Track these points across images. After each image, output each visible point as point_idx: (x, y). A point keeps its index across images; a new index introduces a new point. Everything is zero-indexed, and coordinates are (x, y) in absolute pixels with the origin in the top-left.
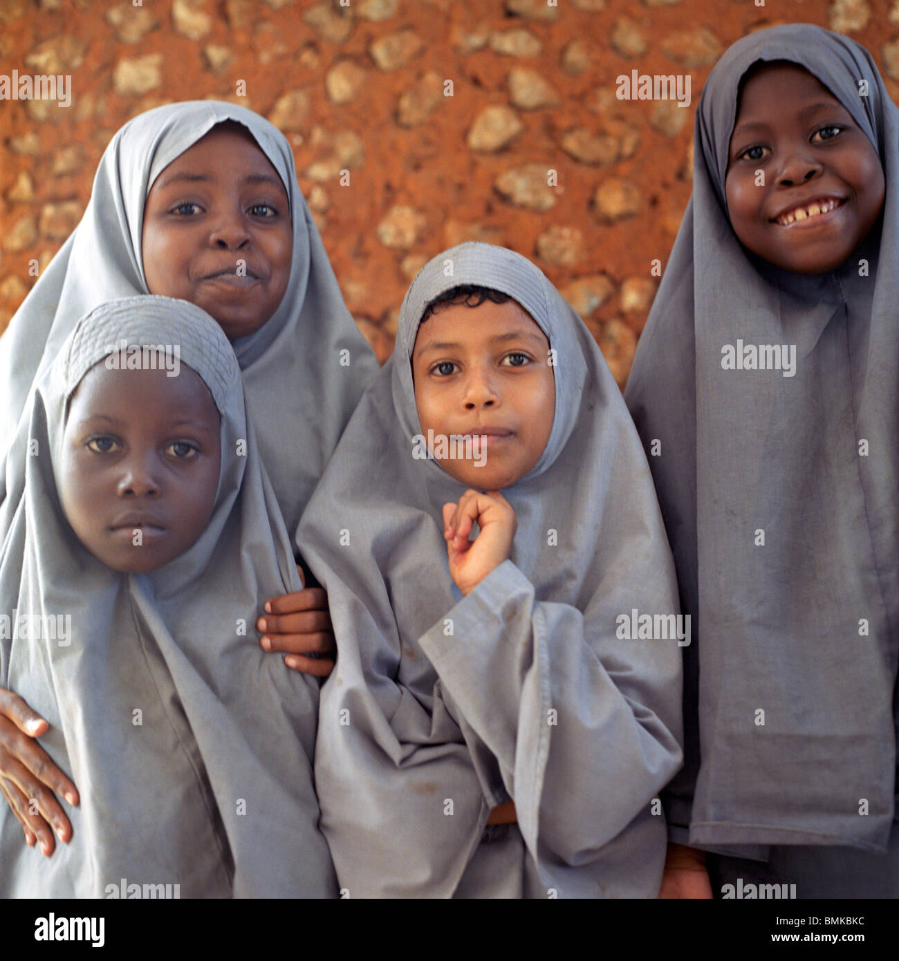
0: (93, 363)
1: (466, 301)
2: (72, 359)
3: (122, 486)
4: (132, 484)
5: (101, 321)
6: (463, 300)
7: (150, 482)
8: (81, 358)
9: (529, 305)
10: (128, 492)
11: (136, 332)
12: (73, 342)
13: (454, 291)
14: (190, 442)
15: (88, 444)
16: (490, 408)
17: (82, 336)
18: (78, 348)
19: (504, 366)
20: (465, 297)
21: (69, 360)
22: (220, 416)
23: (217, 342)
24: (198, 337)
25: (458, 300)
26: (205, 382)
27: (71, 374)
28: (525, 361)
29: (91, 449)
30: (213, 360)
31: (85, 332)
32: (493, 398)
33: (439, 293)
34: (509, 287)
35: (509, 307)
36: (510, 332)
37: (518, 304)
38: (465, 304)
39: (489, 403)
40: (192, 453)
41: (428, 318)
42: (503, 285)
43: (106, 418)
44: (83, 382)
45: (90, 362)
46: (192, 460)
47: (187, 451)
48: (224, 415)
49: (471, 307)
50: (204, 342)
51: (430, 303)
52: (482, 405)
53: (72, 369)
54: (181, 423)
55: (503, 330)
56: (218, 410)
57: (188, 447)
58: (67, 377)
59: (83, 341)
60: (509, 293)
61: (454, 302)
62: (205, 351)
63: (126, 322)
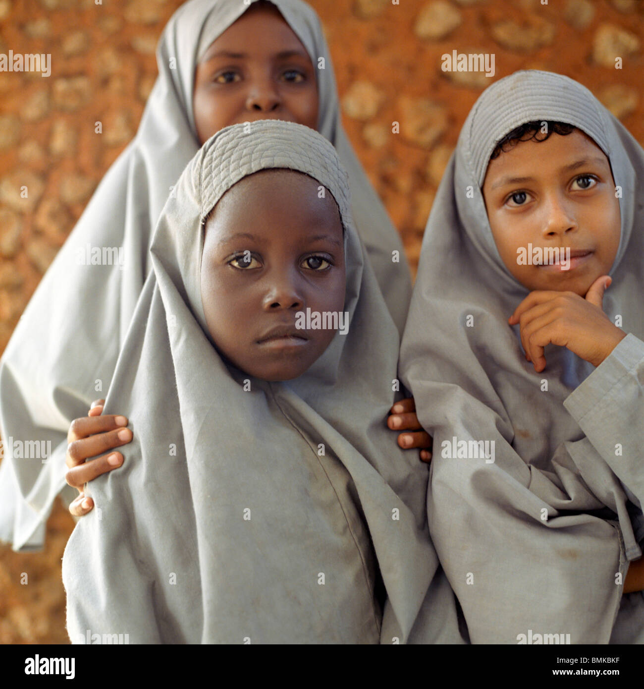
0: (230, 185)
1: (534, 136)
2: (204, 184)
3: (268, 301)
4: (278, 299)
5: (230, 146)
6: (531, 136)
7: (294, 294)
8: (215, 182)
9: (591, 130)
10: (274, 305)
11: (269, 153)
12: (201, 167)
13: (522, 129)
14: (322, 255)
15: (229, 263)
16: (570, 233)
17: (211, 160)
18: (210, 173)
19: (574, 191)
20: (533, 132)
21: (200, 184)
22: (344, 229)
23: (335, 160)
24: (321, 155)
25: (526, 137)
26: (334, 197)
27: (205, 196)
28: (592, 181)
29: (233, 266)
30: (336, 176)
31: (214, 155)
32: (573, 224)
33: (507, 131)
34: (572, 117)
35: (575, 137)
36: (578, 160)
37: (582, 132)
38: (533, 140)
39: (570, 229)
40: (324, 265)
41: (498, 155)
42: (566, 115)
43: (248, 236)
44: (221, 203)
45: (227, 184)
46: (325, 272)
47: (320, 264)
48: (347, 229)
49: (540, 141)
50: (327, 160)
51: (500, 142)
52: (564, 232)
53: (206, 193)
54: (317, 238)
55: (571, 159)
56: (343, 224)
57: (321, 260)
58: (200, 201)
59: (214, 165)
60: (572, 123)
61: (523, 139)
62: (329, 169)
63: (257, 145)
